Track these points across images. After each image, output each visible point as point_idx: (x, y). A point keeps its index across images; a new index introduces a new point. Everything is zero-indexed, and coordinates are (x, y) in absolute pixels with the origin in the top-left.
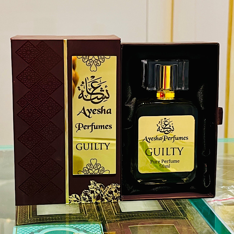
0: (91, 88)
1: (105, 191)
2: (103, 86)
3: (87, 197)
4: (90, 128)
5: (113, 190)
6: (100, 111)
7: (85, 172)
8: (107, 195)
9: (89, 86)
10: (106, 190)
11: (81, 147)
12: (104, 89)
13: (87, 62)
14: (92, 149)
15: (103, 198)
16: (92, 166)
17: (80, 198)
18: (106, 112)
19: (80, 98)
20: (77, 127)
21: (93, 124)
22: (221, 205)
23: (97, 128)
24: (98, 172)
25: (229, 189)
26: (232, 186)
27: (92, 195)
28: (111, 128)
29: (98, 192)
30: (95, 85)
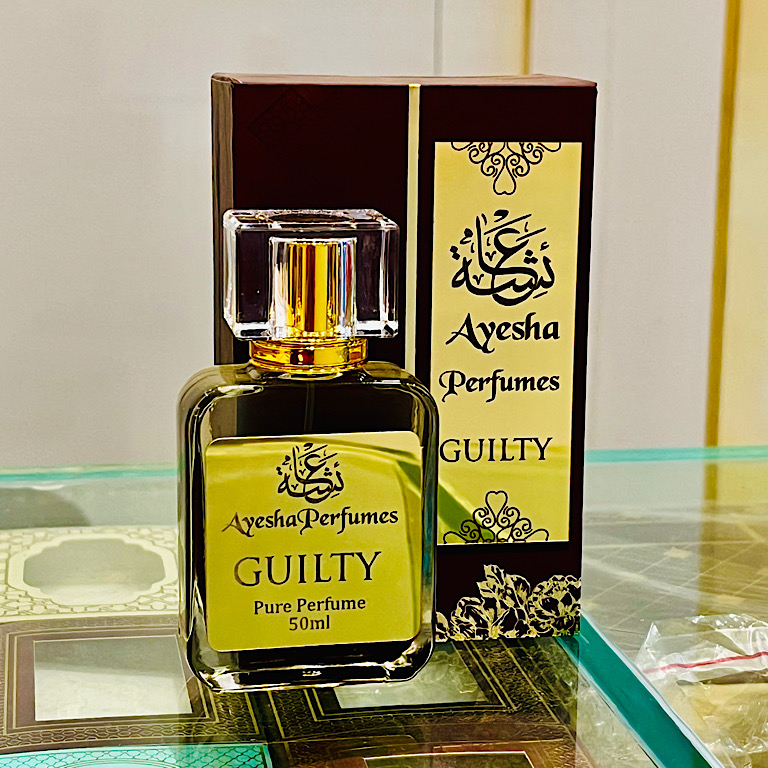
0: (495, 253)
1: (531, 599)
2: (534, 244)
3: (471, 620)
4: (488, 387)
5: (559, 596)
6: (523, 328)
7: (468, 538)
8: (536, 612)
9: (488, 245)
10: (535, 595)
11: (458, 453)
12: (538, 254)
13: (483, 161)
14: (491, 459)
15: (525, 622)
16: (490, 515)
17: (450, 625)
18: (541, 334)
19: (456, 284)
20: (446, 382)
21: (498, 374)
22: (690, 684)
23: (510, 388)
24: (511, 535)
25: (719, 628)
26: (732, 616)
27: (487, 615)
28: (558, 387)
29: (509, 603)
30: (508, 241)
